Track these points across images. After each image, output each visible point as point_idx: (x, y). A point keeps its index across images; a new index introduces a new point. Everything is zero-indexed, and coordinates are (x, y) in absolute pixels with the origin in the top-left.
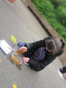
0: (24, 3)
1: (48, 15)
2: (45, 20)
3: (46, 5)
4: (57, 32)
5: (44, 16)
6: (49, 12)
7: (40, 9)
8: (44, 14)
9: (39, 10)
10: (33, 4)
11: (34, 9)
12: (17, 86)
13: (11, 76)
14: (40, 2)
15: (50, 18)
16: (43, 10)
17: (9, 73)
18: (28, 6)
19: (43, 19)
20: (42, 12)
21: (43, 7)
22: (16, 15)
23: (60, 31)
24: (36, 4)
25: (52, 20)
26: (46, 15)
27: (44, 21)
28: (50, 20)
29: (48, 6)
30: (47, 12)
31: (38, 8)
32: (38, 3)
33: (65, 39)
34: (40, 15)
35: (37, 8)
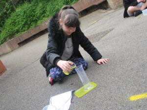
1: (39, 15)
2: (46, 22)
3: (22, 14)
5: (39, 22)
6: (35, 12)
7: (26, 26)
8: (36, 21)
9: (28, 28)
10: (17, 35)
11: (25, 35)
12: (134, 94)
14: (15, 23)
15: (44, 12)
16: (30, 21)
18: (18, 45)
19: (43, 24)
20: (32, 24)
21: (24, 20)
22: (25, 67)
24: (18, 31)
25: (48, 9)
26: (39, 18)
28: (48, 13)
29: (25, 12)
30: (34, 16)
31: (24, 29)
32: (17, 28)
34: (37, 28)
35: (24, 31)
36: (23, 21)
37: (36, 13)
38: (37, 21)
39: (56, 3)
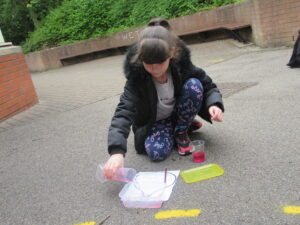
0: (47, 70)
1: (114, 17)
2: (124, 33)
3: (84, 7)
4: (177, 16)
5: (111, 31)
6: (108, 10)
7: (86, 31)
8: (106, 27)
9: (88, 37)
10: (63, 44)
11: (77, 47)
13: (256, 204)
14: (67, 20)
15: (126, 15)
16: (95, 24)
17: (245, 206)
18: (59, 63)
19: (117, 37)
20: (97, 30)
21: (85, 20)
23: (181, 3)
24: (67, 37)
25: (135, 11)
26: (112, 23)
27: (125, 38)
28: (132, 19)
29: (90, 5)
30: (105, 17)
31: (80, 35)
32: (66, 31)
33: (212, 3)
34: (105, 41)
35: (79, 39)
36: (82, 20)
37: (110, 12)
38: (108, 28)
39: (152, 4)
